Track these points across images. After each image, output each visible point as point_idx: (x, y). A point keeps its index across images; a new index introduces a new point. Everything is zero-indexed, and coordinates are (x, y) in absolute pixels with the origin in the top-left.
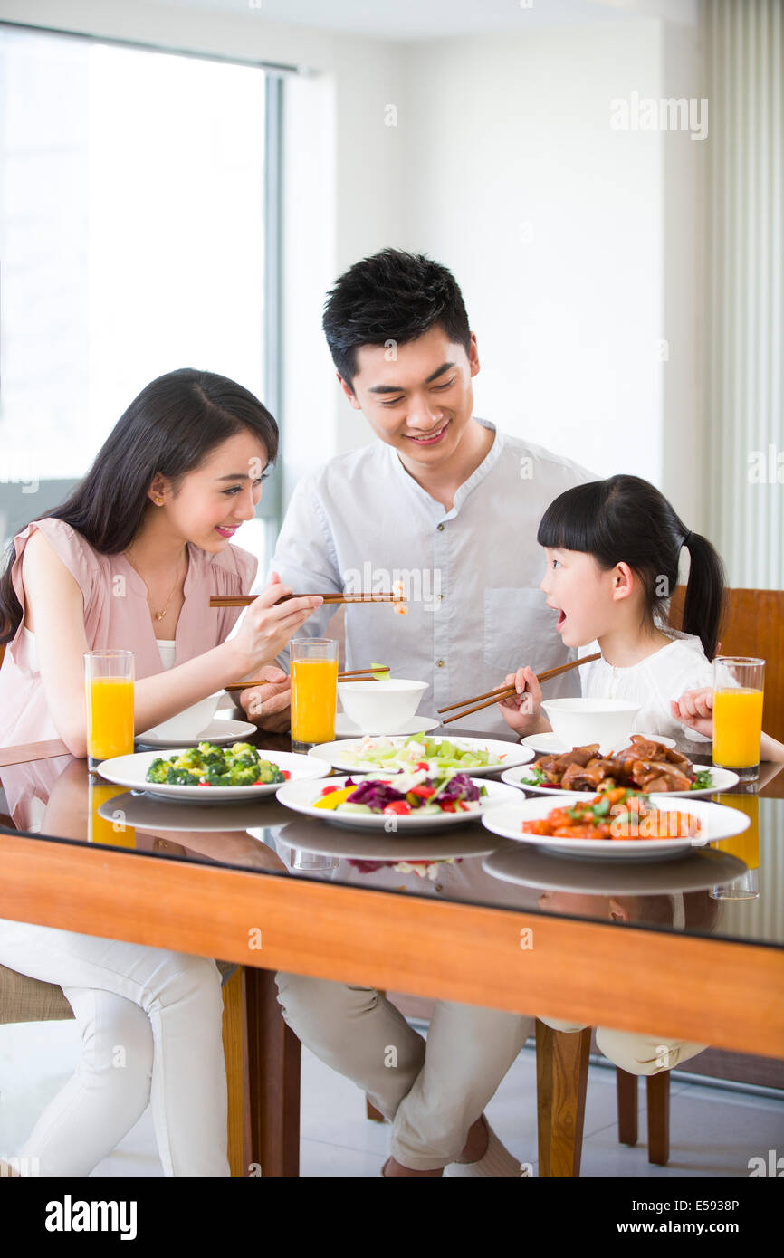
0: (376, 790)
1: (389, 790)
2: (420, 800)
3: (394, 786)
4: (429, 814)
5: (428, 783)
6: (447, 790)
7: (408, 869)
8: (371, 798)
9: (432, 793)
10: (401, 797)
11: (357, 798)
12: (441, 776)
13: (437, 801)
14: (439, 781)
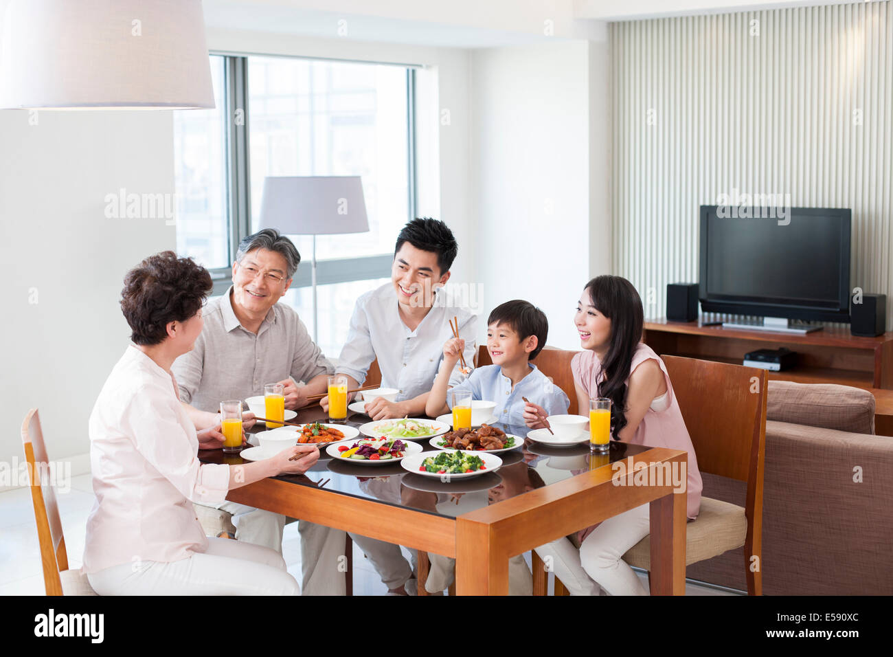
0: (366, 449)
1: (371, 448)
2: (383, 453)
3: (373, 447)
4: (386, 458)
5: (385, 445)
6: (393, 448)
7: (380, 479)
8: (365, 453)
9: (388, 449)
10: (376, 451)
11: (359, 453)
12: (390, 442)
13: (390, 453)
14: (390, 444)
